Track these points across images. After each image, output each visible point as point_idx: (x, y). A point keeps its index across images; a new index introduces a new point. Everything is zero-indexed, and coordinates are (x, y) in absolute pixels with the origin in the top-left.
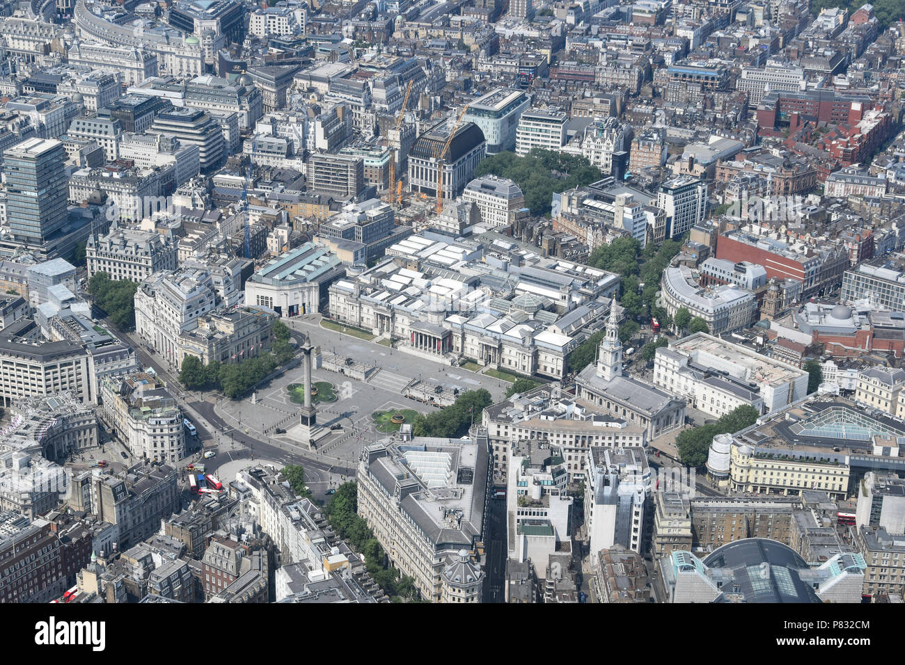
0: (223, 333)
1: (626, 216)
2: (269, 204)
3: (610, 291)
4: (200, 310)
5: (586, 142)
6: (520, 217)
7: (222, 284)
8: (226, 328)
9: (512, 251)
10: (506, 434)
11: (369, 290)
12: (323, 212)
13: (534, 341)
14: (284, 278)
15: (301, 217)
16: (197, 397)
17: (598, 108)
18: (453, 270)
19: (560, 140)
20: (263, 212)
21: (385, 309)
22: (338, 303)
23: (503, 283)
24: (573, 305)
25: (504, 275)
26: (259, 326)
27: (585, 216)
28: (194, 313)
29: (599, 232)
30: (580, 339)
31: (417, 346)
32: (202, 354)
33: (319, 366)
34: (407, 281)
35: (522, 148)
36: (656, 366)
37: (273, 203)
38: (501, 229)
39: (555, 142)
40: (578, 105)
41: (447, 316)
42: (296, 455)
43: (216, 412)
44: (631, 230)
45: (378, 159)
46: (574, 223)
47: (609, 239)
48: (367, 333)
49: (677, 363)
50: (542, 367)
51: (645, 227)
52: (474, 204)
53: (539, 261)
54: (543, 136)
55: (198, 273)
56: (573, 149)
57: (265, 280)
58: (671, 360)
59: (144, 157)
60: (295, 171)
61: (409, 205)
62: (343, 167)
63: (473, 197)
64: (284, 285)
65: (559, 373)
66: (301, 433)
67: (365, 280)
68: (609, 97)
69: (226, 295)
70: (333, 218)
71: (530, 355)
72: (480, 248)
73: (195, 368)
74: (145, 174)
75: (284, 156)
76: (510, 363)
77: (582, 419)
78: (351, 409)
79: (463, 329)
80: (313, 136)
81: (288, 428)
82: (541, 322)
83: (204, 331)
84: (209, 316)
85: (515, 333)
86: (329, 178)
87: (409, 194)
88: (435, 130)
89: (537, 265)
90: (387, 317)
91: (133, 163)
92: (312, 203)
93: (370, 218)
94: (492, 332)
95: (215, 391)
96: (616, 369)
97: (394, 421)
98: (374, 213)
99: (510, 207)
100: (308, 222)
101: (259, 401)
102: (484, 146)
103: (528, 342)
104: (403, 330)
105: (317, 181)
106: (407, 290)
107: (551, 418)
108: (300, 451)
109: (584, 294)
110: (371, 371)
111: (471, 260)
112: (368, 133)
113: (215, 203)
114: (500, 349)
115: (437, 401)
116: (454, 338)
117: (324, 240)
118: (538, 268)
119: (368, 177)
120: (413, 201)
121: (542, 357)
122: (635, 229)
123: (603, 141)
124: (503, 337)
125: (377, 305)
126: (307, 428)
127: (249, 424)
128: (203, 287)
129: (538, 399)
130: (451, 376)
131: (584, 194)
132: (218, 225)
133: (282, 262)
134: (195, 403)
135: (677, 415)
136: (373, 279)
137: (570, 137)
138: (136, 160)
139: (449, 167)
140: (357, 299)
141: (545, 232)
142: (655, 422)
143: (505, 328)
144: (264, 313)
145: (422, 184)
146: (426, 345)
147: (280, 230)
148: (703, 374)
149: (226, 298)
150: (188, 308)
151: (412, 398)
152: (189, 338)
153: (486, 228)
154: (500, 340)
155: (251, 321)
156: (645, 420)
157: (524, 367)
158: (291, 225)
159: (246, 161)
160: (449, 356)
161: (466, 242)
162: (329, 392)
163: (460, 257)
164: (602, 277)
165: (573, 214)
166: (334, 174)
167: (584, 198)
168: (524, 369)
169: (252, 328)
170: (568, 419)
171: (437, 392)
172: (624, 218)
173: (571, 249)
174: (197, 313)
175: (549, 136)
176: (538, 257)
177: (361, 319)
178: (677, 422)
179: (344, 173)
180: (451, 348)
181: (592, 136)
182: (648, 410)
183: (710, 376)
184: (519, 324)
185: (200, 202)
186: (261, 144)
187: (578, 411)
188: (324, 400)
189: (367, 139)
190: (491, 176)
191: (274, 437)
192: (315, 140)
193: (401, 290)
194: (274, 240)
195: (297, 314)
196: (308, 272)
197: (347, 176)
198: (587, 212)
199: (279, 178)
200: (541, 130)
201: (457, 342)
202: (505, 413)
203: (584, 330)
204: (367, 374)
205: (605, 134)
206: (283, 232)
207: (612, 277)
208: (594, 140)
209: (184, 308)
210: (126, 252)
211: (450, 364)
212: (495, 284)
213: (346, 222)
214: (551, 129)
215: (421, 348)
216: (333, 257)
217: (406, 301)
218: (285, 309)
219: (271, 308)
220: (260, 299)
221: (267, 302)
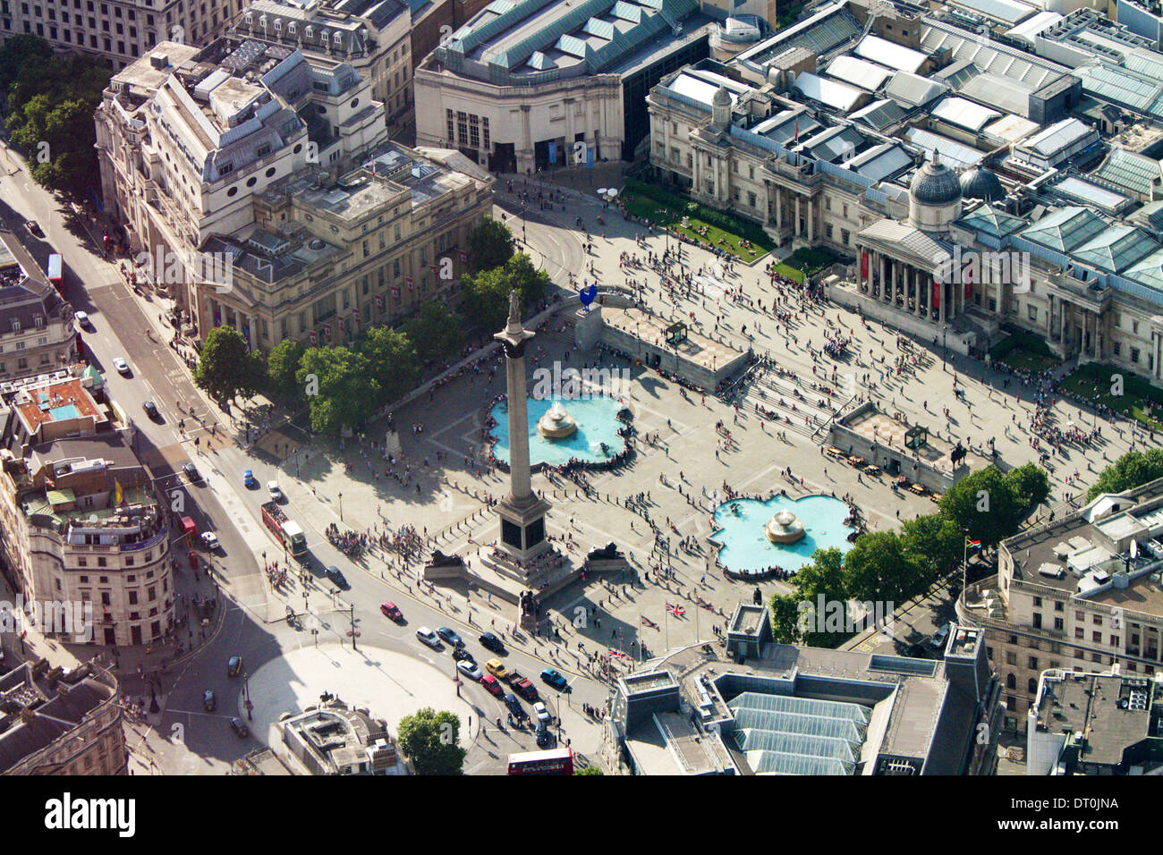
8: (330, 228)
10: (1059, 623)
14: (522, 59)
21: (797, 171)
22: (672, 140)
26: (429, 222)
32: (257, 309)
57: (469, 65)
64: (518, 85)
69: (344, 124)
83: (270, 239)
90: (805, 196)
110: (735, 367)
115: (909, 470)
124: (1118, 282)
126: (515, 555)
146: (900, 291)
149: (344, 131)
155: (403, 208)
171: (913, 445)
177: (735, 194)
195: (558, 163)
204: (723, 376)
215: (888, 297)
218: (523, 152)
219: (487, 146)
220: (455, 121)
221: (475, 131)
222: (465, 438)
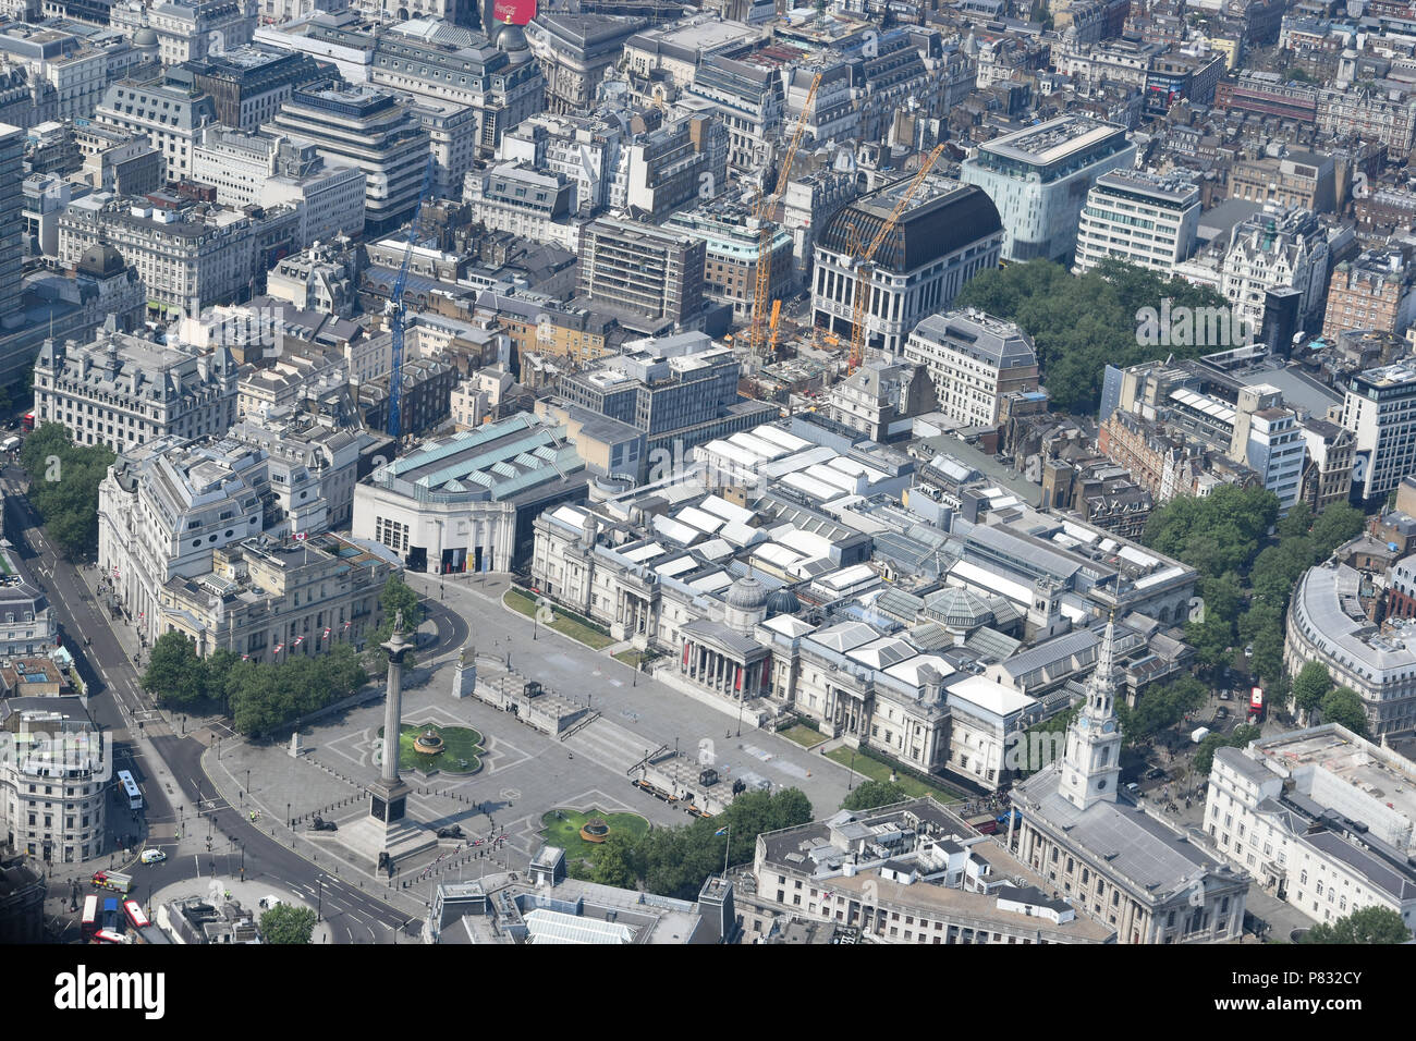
0: (261, 591)
1: (1255, 436)
2: (475, 318)
3: (1164, 603)
4: (221, 534)
5: (1232, 259)
6: (1021, 410)
7: (288, 481)
8: (270, 580)
9: (969, 486)
10: (797, 899)
11: (619, 536)
12: (587, 346)
13: (944, 694)
14: (441, 486)
15: (538, 355)
16: (175, 726)
17: (1290, 184)
18: (827, 514)
19: (1174, 248)
20: (458, 332)
21: (640, 582)
22: (549, 555)
23: (924, 556)
24: (1060, 627)
25: (934, 538)
26: (349, 586)
27: (1167, 427)
28: (205, 539)
29: (1187, 466)
30: (1054, 706)
31: (693, 676)
32: (203, 633)
33: (467, 692)
34: (710, 525)
35: (1089, 257)
36: (1212, 790)
37: (484, 316)
38: (972, 432)
39: (1164, 252)
40: (1245, 173)
41: (770, 616)
42: (342, 883)
43: (203, 764)
44: (1262, 471)
45: (752, 246)
46: (1141, 439)
47: (1205, 485)
48: (600, 630)
49: (1254, 789)
50: (957, 758)
51: (1299, 467)
52: (921, 371)
53: (1019, 516)
54: (1137, 234)
55: (241, 451)
56: (1201, 272)
57: (399, 484)
58: (1242, 781)
59: (242, 182)
60: (563, 250)
61: (793, 355)
62: (657, 253)
63: (927, 355)
64: (436, 501)
65: (991, 777)
66: (368, 836)
67: (620, 512)
68: (1320, 162)
69: (293, 509)
70: (597, 364)
71: (931, 726)
72: (905, 470)
73: (179, 661)
74: (224, 220)
75: (548, 215)
76: (888, 739)
77: (980, 888)
78: (503, 795)
79: (796, 649)
80: (624, 177)
81: (347, 821)
82: (978, 655)
83: (222, 583)
84: (239, 549)
85: (907, 672)
86: (624, 274)
87: (801, 332)
88: (884, 193)
89: (1014, 525)
90: (646, 601)
91: (213, 193)
92: (569, 326)
93: (676, 374)
94: (858, 663)
95: (218, 718)
96: (1102, 785)
97: (586, 836)
98: (686, 363)
99: (1002, 386)
100: (550, 368)
101: (307, 752)
102: (997, 243)
103: (931, 697)
104: (675, 634)
105: (598, 278)
106: (703, 547)
107: (904, 878)
108: (353, 876)
109: (1097, 602)
110: (575, 717)
111: (876, 496)
112: (751, 184)
113: (362, 302)
114: (870, 703)
115: (699, 803)
116: (777, 665)
117: (556, 412)
118: (1012, 532)
119: (723, 282)
120: (805, 348)
121: (959, 733)
122: (1272, 468)
123: (1271, 260)
124: (879, 677)
125: (624, 570)
126: (382, 826)
127: (264, 801)
128: (238, 483)
129: (889, 830)
130: (750, 750)
131: (1177, 375)
132: (348, 351)
133: (451, 449)
134: (165, 739)
135: (1224, 909)
136: (634, 511)
137: (1203, 243)
138: (220, 187)
139: (899, 282)
140: (586, 553)
141: (1065, 453)
142: (1164, 920)
143: (890, 658)
144: (373, 557)
145: (837, 310)
146: (712, 675)
147: (485, 379)
148: (1308, 821)
149: (293, 515)
150: (192, 525)
151: (647, 789)
152: (183, 594)
153: (941, 425)
154: (870, 684)
155: (330, 572)
156: (1141, 910)
157: (916, 751)
158: (515, 368)
159: (462, 217)
160: (761, 705)
161: (878, 453)
162: (466, 752)
163: (851, 484)
164: (1154, 570)
165: (1142, 419)
166: (635, 267)
167: (1176, 386)
168: (916, 756)
169: (331, 588)
170: (949, 886)
171: (706, 784)
172: (1250, 442)
173: (1109, 496)
174: (213, 539)
175: (1150, 237)
176: (1022, 508)
177: (592, 598)
178: (1221, 926)
179: (657, 267)
180: (767, 687)
181: (1247, 247)
182: (1150, 889)
183: (1324, 829)
184: (926, 652)
185: (324, 295)
186: (502, 182)
187: (973, 870)
188: (449, 767)
189: (744, 198)
190: (972, 311)
191: (308, 836)
192: (627, 187)
193: (691, 544)
194: (468, 399)
195: (461, 568)
196: (500, 478)
197: (662, 274)
198: (1178, 417)
199: (519, 260)
200: (1133, 221)
201: (781, 677)
202: (805, 853)
203: (1072, 684)
204: (564, 723)
205: (1277, 244)
206: (491, 385)
207: (1176, 571)
208: (1251, 256)
209: (183, 527)
210: (118, 386)
211: (756, 723)
212: (905, 557)
213: (621, 377)
214: (1157, 220)
215: (701, 680)
216: (567, 452)
217: (695, 570)
218: (434, 555)
219: (405, 549)
220: (383, 527)
221: (397, 535)
222: (355, 746)
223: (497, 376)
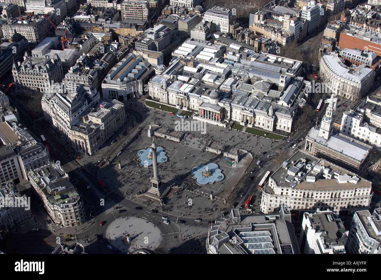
0: (95, 124)
4: (80, 111)
7: (90, 91)
8: (96, 121)
9: (240, 51)
10: (287, 193)
12: (132, 32)
13: (274, 112)
14: (123, 80)
15: (123, 36)
21: (183, 96)
22: (154, 91)
28: (77, 114)
31: (204, 117)
32: (85, 140)
33: (152, 135)
37: (107, 30)
38: (226, 35)
44: (293, 32)
46: (264, 29)
47: (285, 38)
48: (173, 107)
50: (278, 126)
52: (212, 22)
53: (258, 57)
57: (112, 81)
62: (140, 6)
63: (210, 19)
64: (123, 84)
65: (288, 129)
67: (167, 76)
71: (272, 120)
72: (221, 48)
74: (40, 20)
75: (107, 1)
76: (260, 124)
79: (230, 106)
82: (273, 98)
84: (88, 116)
86: (133, 13)
92: (127, 28)
93: (161, 36)
94: (249, 108)
96: (331, 132)
98: (162, 33)
99: (230, 23)
100: (127, 39)
101: (123, 166)
103: (271, 113)
105: (127, 14)
109: (288, 76)
114: (254, 117)
115: (225, 155)
116: (226, 111)
117: (139, 52)
121: (278, 120)
122: (296, 31)
124: (255, 110)
125: (178, 93)
126: (157, 189)
128: (80, 96)
129: (300, 165)
132: (81, 46)
136: (172, 76)
138: (34, 11)
140: (166, 90)
146: (210, 116)
150: (73, 112)
152: (76, 130)
153: (219, 34)
154: (254, 113)
159: (89, 6)
161: (213, 45)
163: (213, 55)
164: (294, 64)
165: (261, 24)
166: (135, 10)
168: (268, 128)
171: (224, 149)
172: (290, 26)
173: (269, 46)
176: (256, 54)
177: (169, 100)
179: (140, 10)
196: (135, 74)
198: (269, 22)
199: (107, 14)
202: (284, 179)
207: (299, 63)
210: (34, 71)
211: (226, 127)
213: (149, 39)
215: (207, 118)
216: (146, 62)
218: (125, 96)
219: (118, 96)
220: (111, 92)
221: (115, 94)
223: (116, 43)
